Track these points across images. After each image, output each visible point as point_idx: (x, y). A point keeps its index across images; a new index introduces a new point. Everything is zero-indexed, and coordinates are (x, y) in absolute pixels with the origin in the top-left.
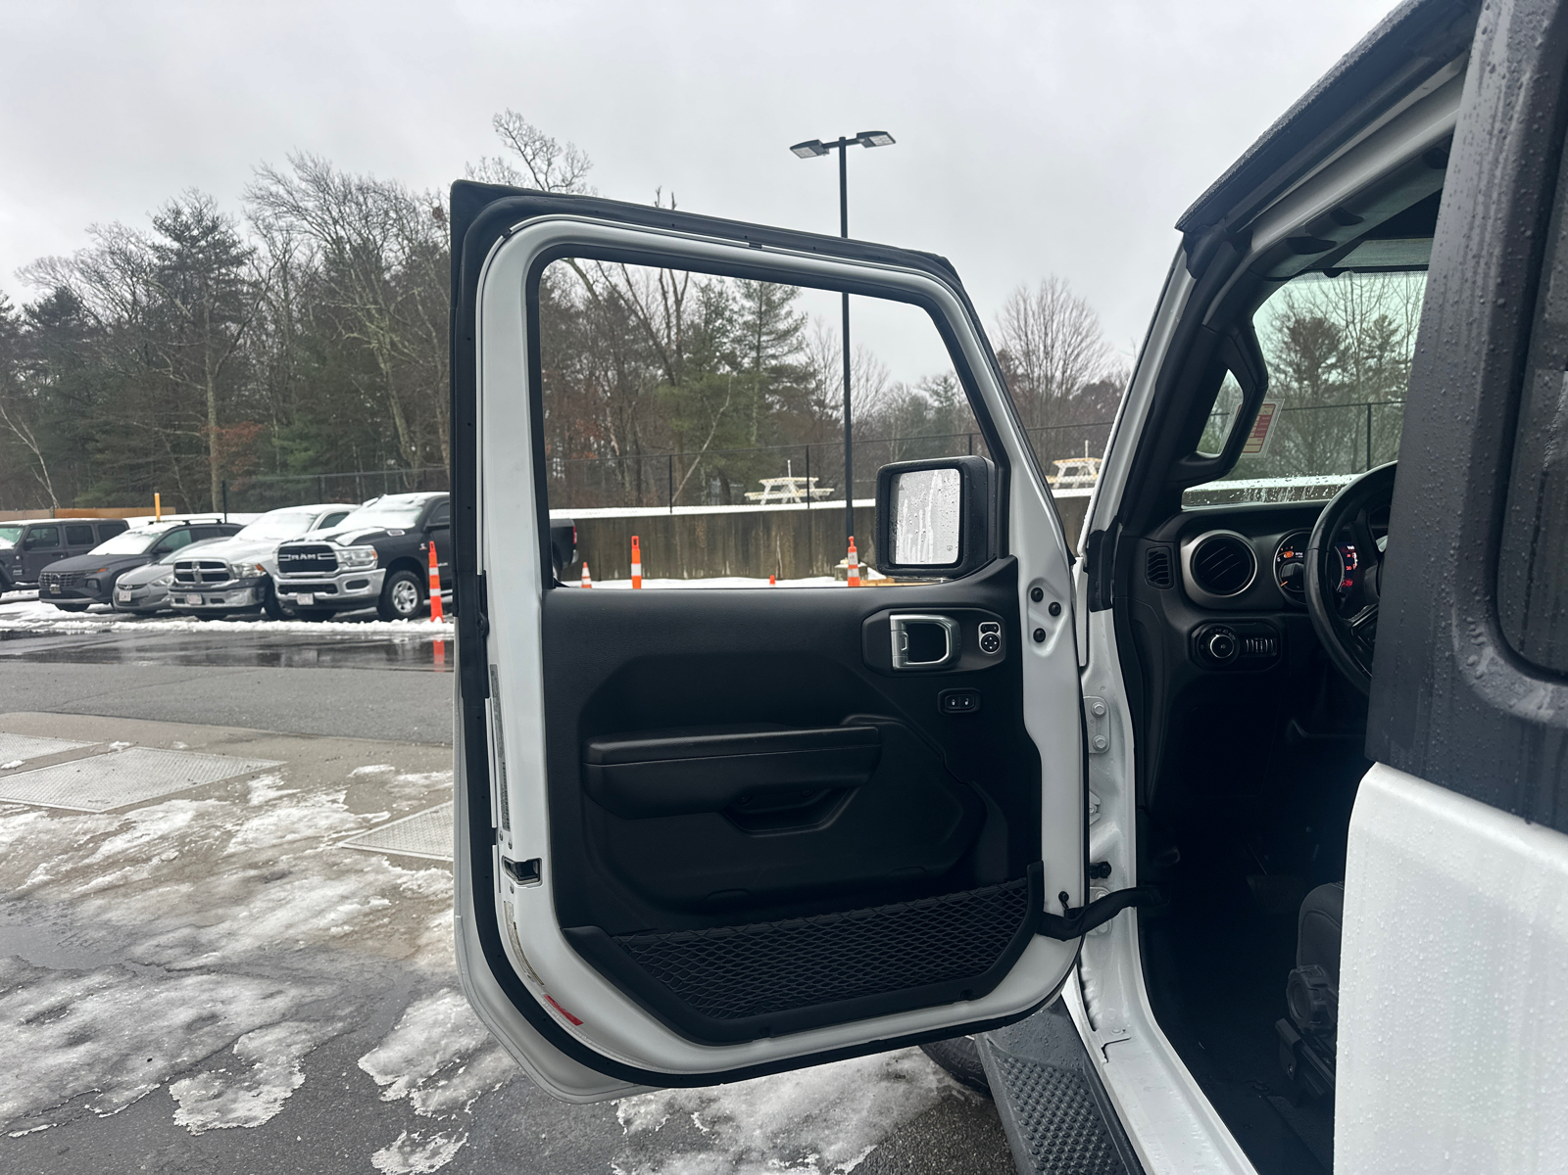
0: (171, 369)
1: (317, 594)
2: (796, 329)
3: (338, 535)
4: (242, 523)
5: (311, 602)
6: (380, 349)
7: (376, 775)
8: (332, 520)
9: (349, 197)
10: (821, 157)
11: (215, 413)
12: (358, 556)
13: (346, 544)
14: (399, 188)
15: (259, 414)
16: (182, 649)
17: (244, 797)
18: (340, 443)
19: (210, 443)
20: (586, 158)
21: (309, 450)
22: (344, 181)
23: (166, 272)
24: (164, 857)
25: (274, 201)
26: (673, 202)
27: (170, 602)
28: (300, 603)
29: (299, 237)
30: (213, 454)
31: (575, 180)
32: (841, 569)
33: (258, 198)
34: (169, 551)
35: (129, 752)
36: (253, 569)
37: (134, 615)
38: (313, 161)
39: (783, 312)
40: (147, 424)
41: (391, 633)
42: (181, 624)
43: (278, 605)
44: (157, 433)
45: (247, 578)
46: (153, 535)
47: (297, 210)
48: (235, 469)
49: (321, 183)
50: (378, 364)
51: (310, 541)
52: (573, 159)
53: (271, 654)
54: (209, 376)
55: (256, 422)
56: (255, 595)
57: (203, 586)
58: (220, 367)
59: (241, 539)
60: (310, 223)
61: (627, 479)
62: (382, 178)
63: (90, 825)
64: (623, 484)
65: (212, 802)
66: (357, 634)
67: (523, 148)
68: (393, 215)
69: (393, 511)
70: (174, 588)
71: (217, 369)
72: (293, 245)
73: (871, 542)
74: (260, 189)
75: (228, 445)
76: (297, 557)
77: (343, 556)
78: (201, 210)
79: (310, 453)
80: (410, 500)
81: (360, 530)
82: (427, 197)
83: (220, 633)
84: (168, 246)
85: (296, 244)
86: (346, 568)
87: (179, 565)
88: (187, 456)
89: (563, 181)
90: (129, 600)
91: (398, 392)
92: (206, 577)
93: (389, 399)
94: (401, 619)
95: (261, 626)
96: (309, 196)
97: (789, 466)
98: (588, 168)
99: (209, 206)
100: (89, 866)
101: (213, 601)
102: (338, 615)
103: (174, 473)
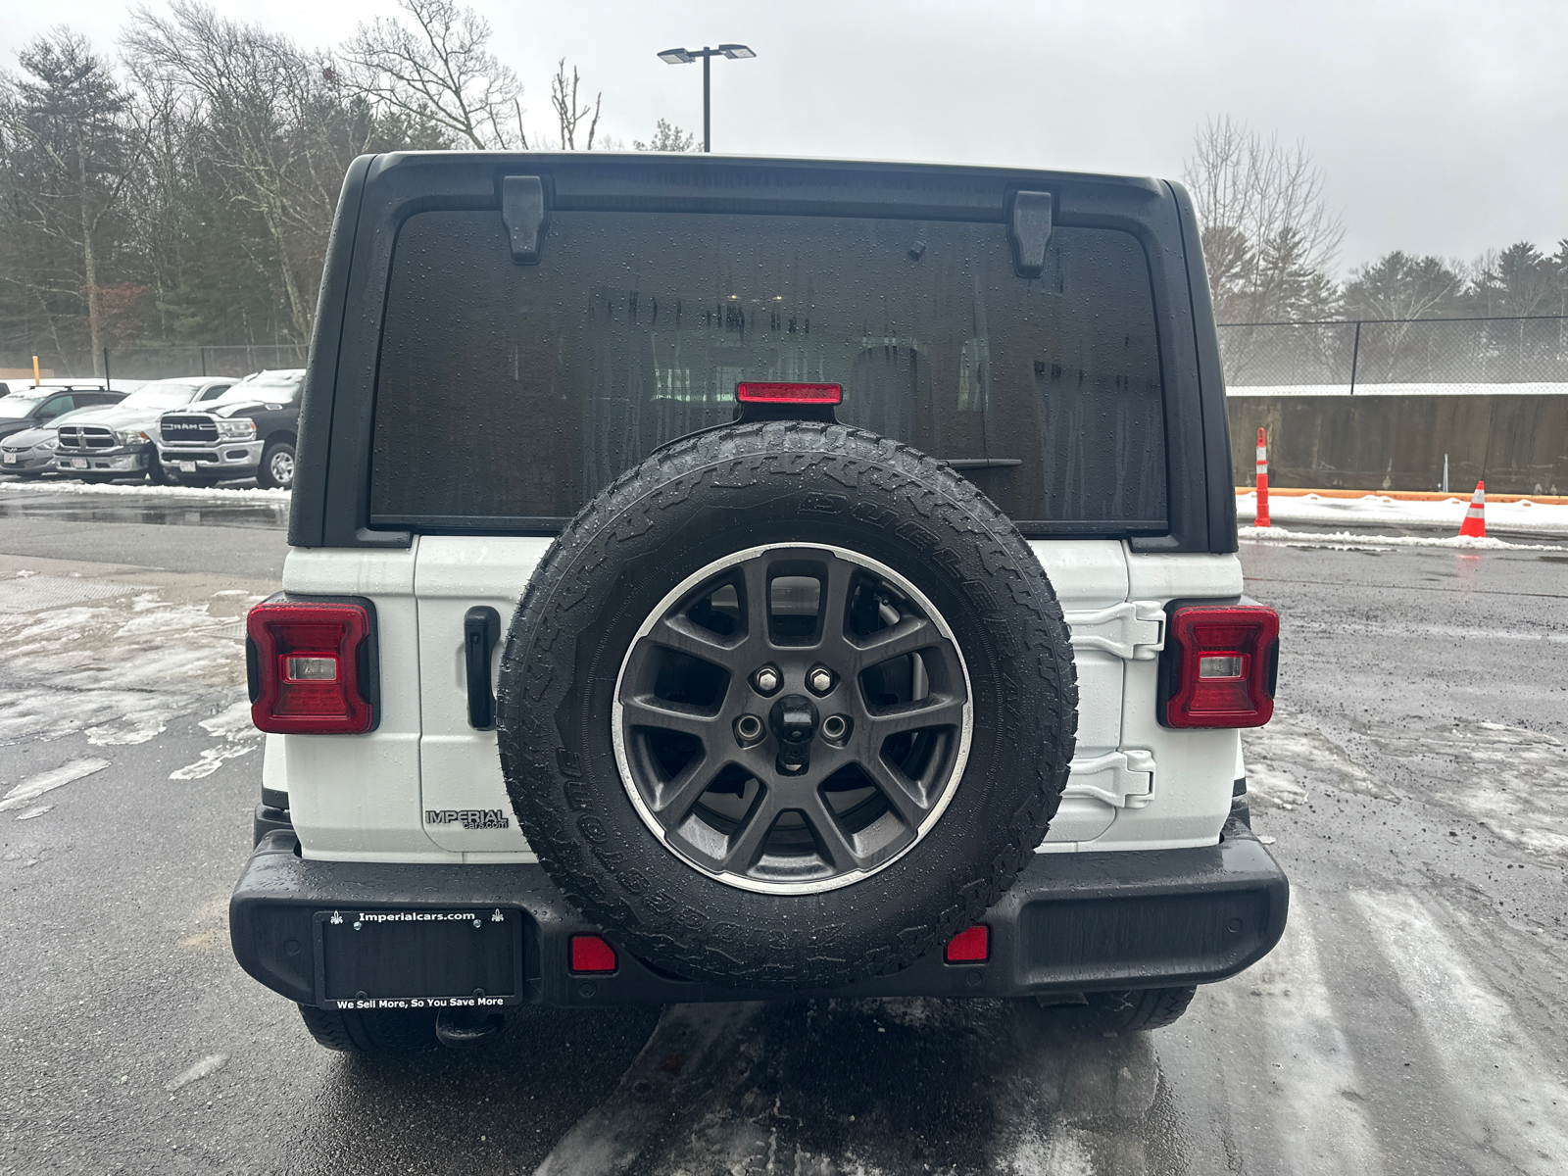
0: (44, 222)
1: (199, 462)
3: (218, 408)
4: (125, 391)
5: (194, 470)
6: (271, 212)
7: (233, 596)
8: (214, 392)
9: (235, 47)
10: (688, 64)
11: (93, 272)
12: (238, 428)
13: (226, 416)
14: (287, 44)
15: (142, 274)
16: (67, 508)
17: (130, 606)
18: (229, 310)
19: (90, 303)
20: (485, 25)
21: (197, 316)
22: (229, 29)
23: (37, 114)
24: (70, 637)
25: (155, 49)
26: (576, 76)
27: (56, 465)
28: (183, 470)
29: (181, 87)
30: (93, 315)
31: (475, 47)
33: (136, 43)
34: (53, 416)
35: (33, 578)
36: (137, 437)
37: (19, 477)
38: (195, 6)
40: (19, 280)
41: (268, 500)
42: (68, 486)
43: (162, 472)
44: (31, 289)
45: (131, 444)
46: (35, 400)
47: (178, 58)
48: (117, 332)
49: (203, 30)
50: (268, 229)
51: (192, 412)
52: (471, 25)
53: (156, 514)
54: (86, 232)
55: (140, 283)
56: (140, 461)
57: (88, 450)
58: (98, 223)
59: (124, 407)
60: (194, 74)
62: (270, 30)
63: (11, 619)
65: (105, 609)
66: (238, 499)
67: (419, 10)
68: (281, 70)
69: (272, 386)
70: (58, 451)
71: (95, 224)
72: (175, 95)
74: (138, 33)
75: (109, 307)
76: (179, 426)
77: (223, 427)
78: (73, 50)
79: (198, 319)
80: (288, 376)
81: (239, 403)
82: (317, 56)
83: (106, 495)
84: (38, 85)
85: (179, 94)
86: (227, 439)
87: (63, 430)
88: (64, 315)
89: (461, 47)
90: (14, 462)
91: (290, 259)
92: (91, 442)
93: (280, 265)
94: (278, 488)
95: (145, 490)
96: (191, 44)
98: (487, 35)
99: (82, 46)
100: (15, 642)
101: (99, 465)
102: (220, 483)
103: (51, 333)
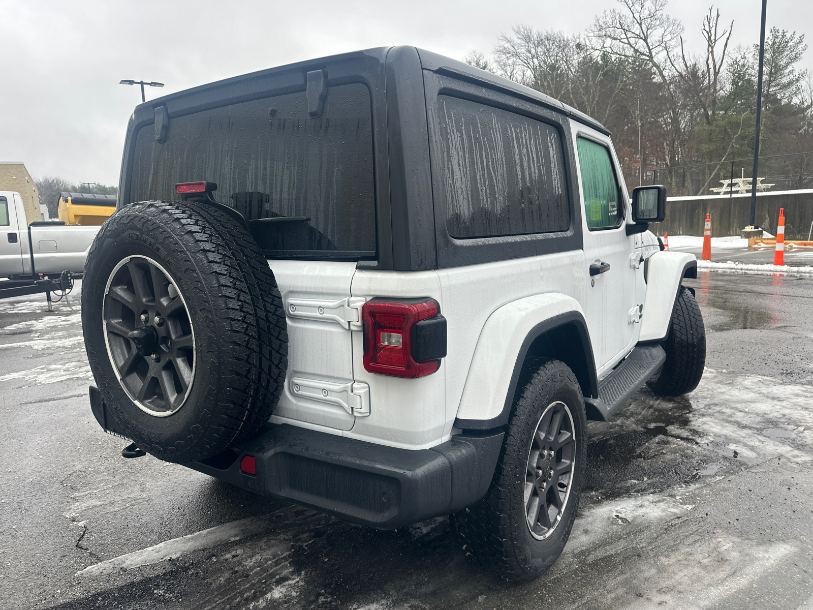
2: (798, 80)
9: (541, 42)
14: (562, 35)
22: (539, 34)
25: (505, 51)
26: (718, 14)
29: (517, 68)
31: (657, 13)
32: (746, 232)
33: (498, 51)
38: (524, 28)
39: (787, 71)
47: (516, 55)
49: (527, 38)
60: (522, 60)
61: (674, 180)
64: (671, 183)
72: (514, 72)
73: (767, 216)
74: (500, 47)
82: (573, 38)
89: (650, 15)
96: (522, 46)
97: (743, 171)
